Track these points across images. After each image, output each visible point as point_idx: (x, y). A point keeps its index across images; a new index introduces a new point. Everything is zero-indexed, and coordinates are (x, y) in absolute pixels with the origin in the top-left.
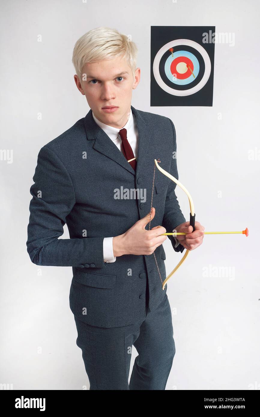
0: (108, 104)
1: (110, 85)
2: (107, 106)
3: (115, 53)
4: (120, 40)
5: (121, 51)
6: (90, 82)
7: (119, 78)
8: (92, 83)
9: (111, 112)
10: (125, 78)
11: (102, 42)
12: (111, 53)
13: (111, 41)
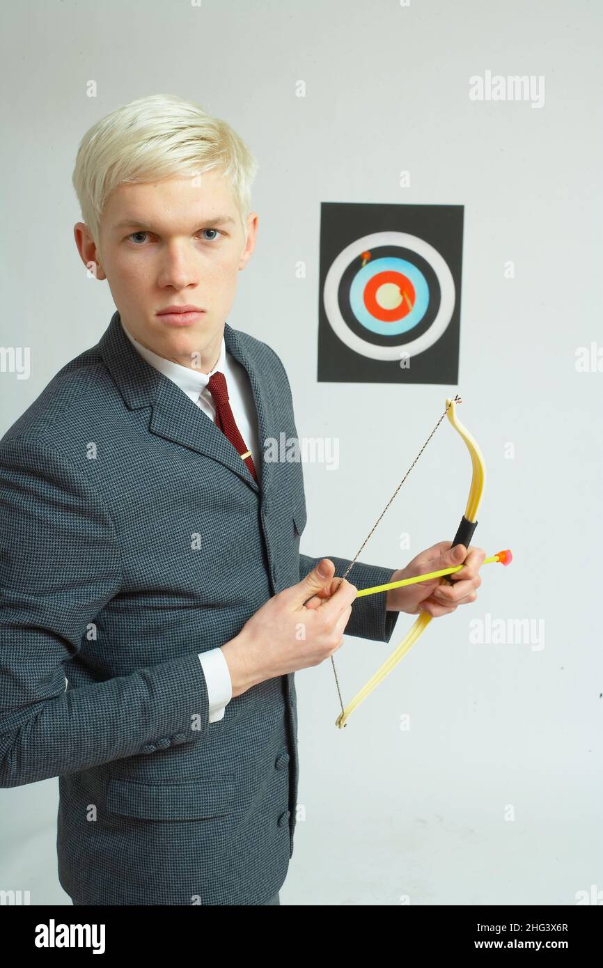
0: (176, 302)
1: (183, 247)
2: (174, 307)
3: (203, 160)
4: (212, 126)
5: (219, 156)
6: (127, 238)
7: (207, 232)
8: (132, 241)
9: (185, 323)
10: (224, 233)
11: (167, 129)
12: (192, 157)
13: (191, 126)
